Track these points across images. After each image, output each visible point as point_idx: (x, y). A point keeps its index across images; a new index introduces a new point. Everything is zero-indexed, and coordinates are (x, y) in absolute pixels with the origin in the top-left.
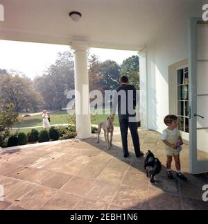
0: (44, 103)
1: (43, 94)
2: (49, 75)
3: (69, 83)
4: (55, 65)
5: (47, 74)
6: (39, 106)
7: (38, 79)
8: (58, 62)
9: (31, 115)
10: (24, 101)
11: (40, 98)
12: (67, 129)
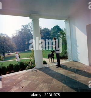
0: (17, 48)
1: (16, 44)
2: (18, 36)
3: (28, 39)
4: (21, 31)
5: (18, 35)
6: (14, 50)
7: (14, 38)
8: (22, 29)
9: (11, 54)
10: (7, 48)
11: (14, 46)
12: (29, 63)
